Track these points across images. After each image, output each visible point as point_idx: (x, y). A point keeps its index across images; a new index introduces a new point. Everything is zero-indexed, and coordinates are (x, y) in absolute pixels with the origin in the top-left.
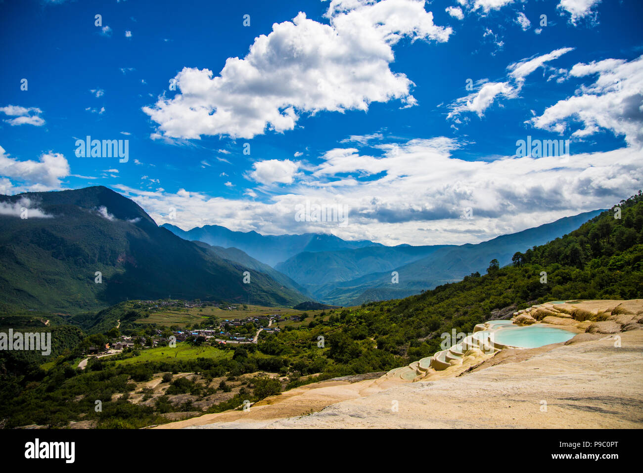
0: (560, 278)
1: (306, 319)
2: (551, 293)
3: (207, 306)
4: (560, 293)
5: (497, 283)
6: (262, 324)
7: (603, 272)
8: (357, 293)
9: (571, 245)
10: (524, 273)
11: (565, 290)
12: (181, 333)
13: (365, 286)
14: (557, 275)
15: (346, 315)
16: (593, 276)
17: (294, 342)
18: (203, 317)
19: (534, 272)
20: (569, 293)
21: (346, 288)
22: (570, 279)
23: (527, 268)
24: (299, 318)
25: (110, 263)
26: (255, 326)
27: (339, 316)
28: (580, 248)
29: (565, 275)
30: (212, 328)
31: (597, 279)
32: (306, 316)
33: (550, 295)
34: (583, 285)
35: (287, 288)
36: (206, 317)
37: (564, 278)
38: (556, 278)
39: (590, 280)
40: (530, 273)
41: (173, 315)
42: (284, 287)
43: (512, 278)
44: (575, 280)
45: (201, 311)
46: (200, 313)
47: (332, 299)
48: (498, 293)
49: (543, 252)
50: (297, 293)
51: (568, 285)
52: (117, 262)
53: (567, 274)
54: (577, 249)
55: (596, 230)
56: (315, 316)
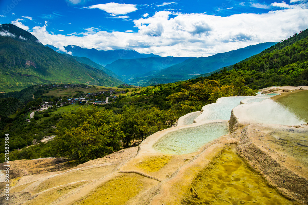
0: (257, 76)
1: (128, 92)
2: (253, 83)
3: (76, 87)
4: (257, 83)
5: (227, 78)
6: (107, 95)
7: (275, 75)
8: (146, 80)
9: (261, 62)
10: (239, 74)
11: (259, 82)
12: (70, 100)
13: (151, 76)
14: (256, 76)
15: (148, 90)
16: (271, 76)
17: (130, 103)
18: (75, 92)
19: (244, 73)
20: (261, 83)
21: (141, 77)
22: (261, 77)
23: (240, 71)
24: (125, 92)
25: (22, 66)
26: (105, 96)
27: (145, 91)
28: (265, 64)
29: (259, 76)
30: (83, 97)
31: (273, 78)
32: (128, 91)
33: (253, 84)
34: (267, 80)
35: (112, 77)
36: (77, 92)
37: (258, 77)
38: (255, 77)
39: (269, 78)
40: (242, 74)
41: (61, 91)
42: (111, 76)
43: (234, 76)
44: (263, 78)
45: (74, 89)
46: (74, 90)
47: (134, 83)
48: (229, 82)
49: (248, 65)
50: (117, 79)
51: (260, 80)
52: (26, 65)
53: (260, 75)
54: (264, 64)
55: (272, 56)
56: (132, 91)
